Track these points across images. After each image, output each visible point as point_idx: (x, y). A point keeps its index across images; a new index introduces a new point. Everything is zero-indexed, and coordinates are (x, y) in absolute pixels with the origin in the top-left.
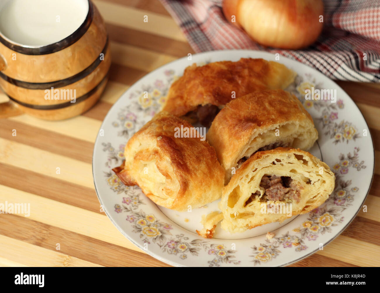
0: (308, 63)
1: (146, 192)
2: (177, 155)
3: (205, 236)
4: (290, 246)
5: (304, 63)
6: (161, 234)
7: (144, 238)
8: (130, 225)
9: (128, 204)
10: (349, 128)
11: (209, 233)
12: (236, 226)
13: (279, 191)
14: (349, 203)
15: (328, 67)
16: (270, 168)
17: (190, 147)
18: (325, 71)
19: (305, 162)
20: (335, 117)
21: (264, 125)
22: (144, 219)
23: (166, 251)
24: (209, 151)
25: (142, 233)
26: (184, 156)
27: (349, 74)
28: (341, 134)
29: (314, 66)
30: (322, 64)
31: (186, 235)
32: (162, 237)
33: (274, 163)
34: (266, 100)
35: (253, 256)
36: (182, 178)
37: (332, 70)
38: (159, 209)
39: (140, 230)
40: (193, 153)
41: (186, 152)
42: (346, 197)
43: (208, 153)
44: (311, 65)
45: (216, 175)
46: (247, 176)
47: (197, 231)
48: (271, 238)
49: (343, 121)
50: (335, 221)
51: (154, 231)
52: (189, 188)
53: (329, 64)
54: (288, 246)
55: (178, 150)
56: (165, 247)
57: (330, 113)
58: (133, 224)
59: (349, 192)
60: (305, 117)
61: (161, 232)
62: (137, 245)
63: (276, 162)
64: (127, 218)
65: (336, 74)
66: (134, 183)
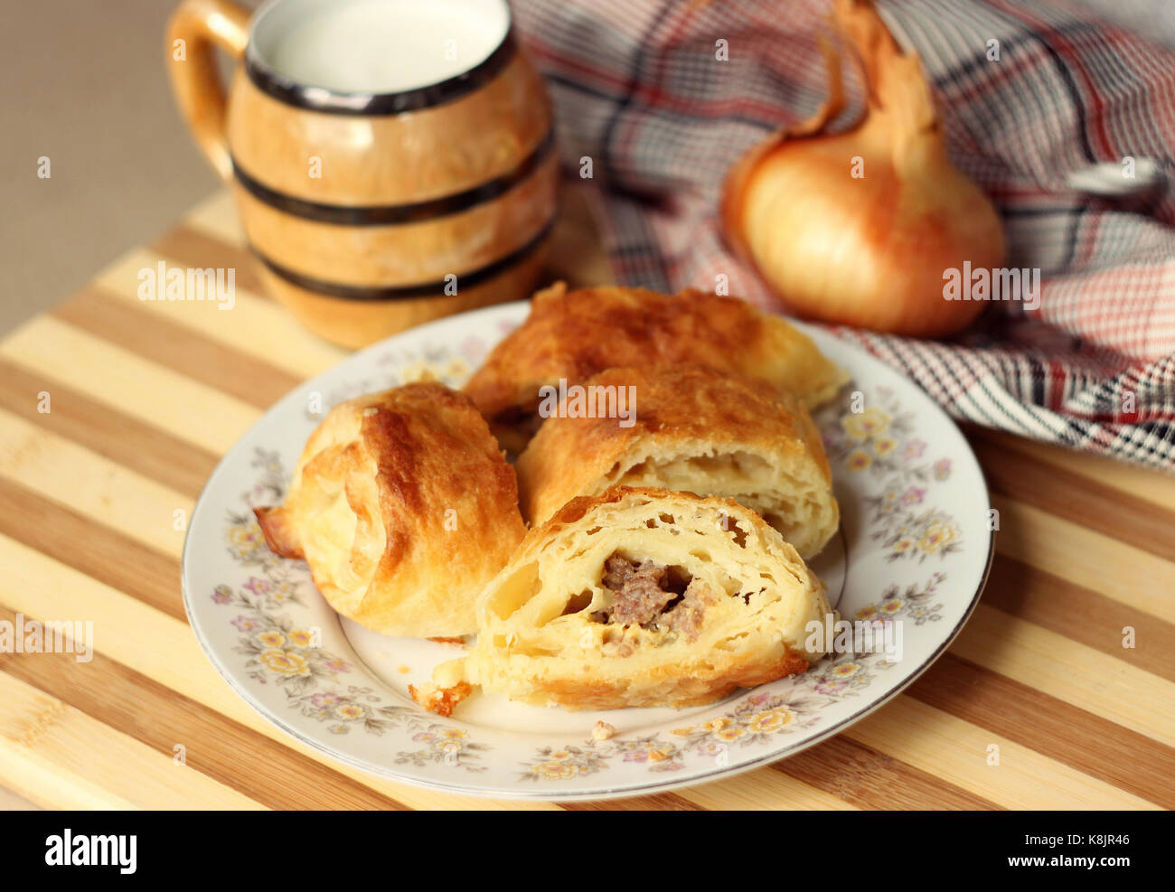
0: (896, 363)
1: (321, 578)
2: (399, 458)
3: (428, 704)
4: (641, 759)
5: (888, 363)
6: (310, 674)
7: (256, 669)
8: (235, 637)
9: (256, 593)
10: (942, 529)
11: (440, 696)
12: (503, 672)
13: (644, 596)
14: (853, 691)
15: (948, 381)
16: (637, 533)
17: (446, 449)
18: (935, 389)
19: (741, 539)
20: (916, 499)
21: (668, 433)
22: (281, 634)
23: (300, 708)
24: (496, 473)
25: (257, 658)
26: (420, 464)
27: (998, 404)
28: (912, 541)
29: (911, 374)
30: (932, 371)
31: (378, 692)
32: (307, 680)
33: (651, 524)
34: (706, 386)
35: (529, 765)
36: (396, 521)
37: (954, 390)
38: (340, 624)
39: (254, 650)
40: (448, 465)
41: (428, 455)
42: (854, 677)
43: (491, 477)
44: (903, 369)
45: (501, 544)
46: (570, 543)
47: (411, 688)
48: (605, 737)
49: (933, 511)
50: (793, 725)
51: (292, 662)
52: (410, 557)
53: (951, 373)
54: (636, 760)
55: (407, 447)
56: (302, 699)
57: (906, 487)
58: (245, 636)
59: (867, 668)
60: (803, 452)
61: (313, 670)
62: (216, 665)
63: (658, 521)
64: (236, 619)
65: (963, 402)
66: (298, 553)
